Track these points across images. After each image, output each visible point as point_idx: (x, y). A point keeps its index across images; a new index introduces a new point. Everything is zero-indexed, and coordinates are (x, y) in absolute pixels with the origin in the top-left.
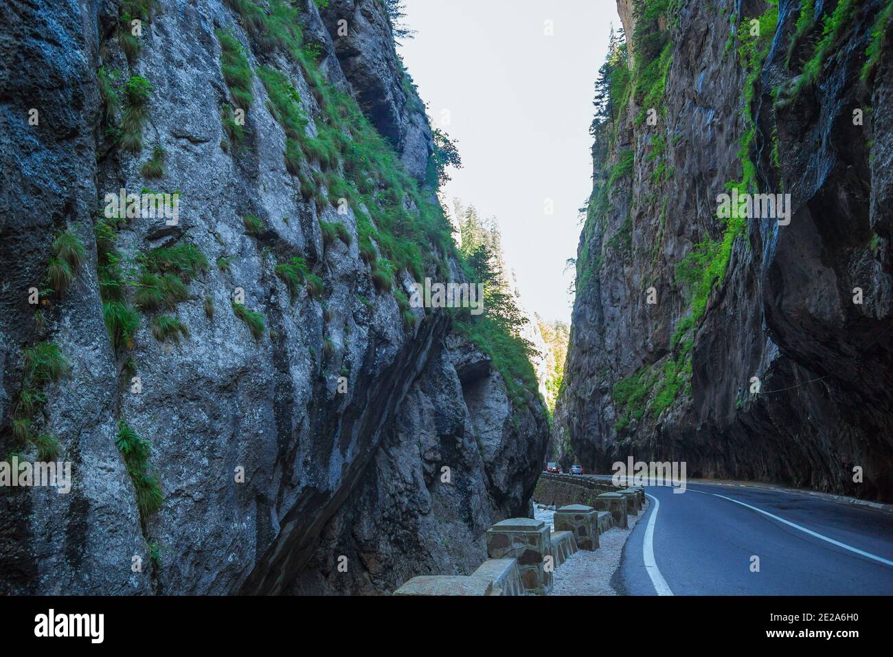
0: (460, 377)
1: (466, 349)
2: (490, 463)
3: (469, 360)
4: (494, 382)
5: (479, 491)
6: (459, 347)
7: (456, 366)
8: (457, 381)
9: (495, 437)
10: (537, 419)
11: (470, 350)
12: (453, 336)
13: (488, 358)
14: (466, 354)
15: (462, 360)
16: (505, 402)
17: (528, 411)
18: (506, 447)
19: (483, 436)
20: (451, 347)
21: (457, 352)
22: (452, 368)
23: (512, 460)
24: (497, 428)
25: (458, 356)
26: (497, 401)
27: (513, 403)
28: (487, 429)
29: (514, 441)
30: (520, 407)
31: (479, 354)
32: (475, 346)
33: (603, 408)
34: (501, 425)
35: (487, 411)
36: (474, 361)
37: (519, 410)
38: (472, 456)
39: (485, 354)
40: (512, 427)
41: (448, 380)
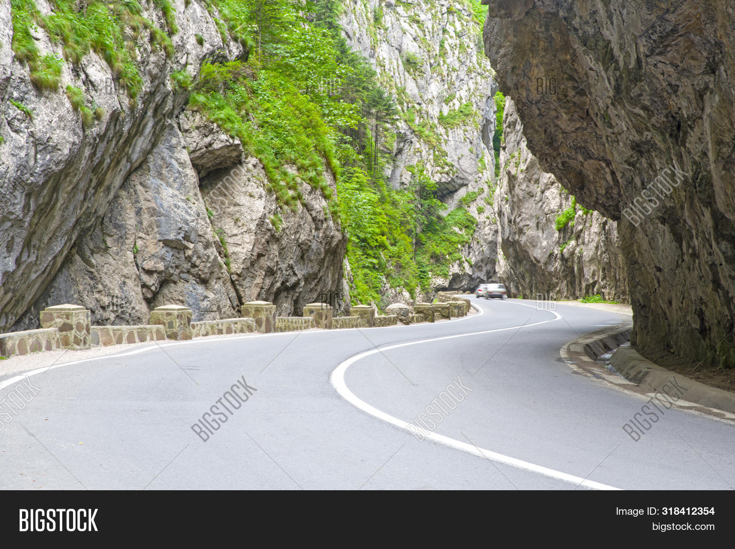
0: (195, 166)
1: (206, 130)
2: (237, 274)
3: (210, 144)
4: (248, 171)
5: (219, 307)
6: (197, 128)
7: (190, 153)
8: (190, 172)
9: (245, 242)
10: (314, 219)
11: (211, 131)
12: (189, 113)
13: (237, 142)
14: (207, 136)
15: (202, 144)
16: (260, 197)
17: (300, 207)
18: (260, 256)
19: (230, 240)
20: (186, 127)
21: (194, 134)
22: (185, 156)
23: (270, 272)
24: (249, 231)
25: (196, 139)
26: (251, 196)
27: (277, 199)
28: (235, 232)
29: (275, 247)
30: (287, 203)
31: (224, 137)
32: (218, 126)
33: (543, 192)
34: (253, 227)
35: (237, 208)
36: (217, 145)
37: (285, 207)
38: (209, 265)
39: (232, 137)
40: (269, 230)
41: (179, 172)
